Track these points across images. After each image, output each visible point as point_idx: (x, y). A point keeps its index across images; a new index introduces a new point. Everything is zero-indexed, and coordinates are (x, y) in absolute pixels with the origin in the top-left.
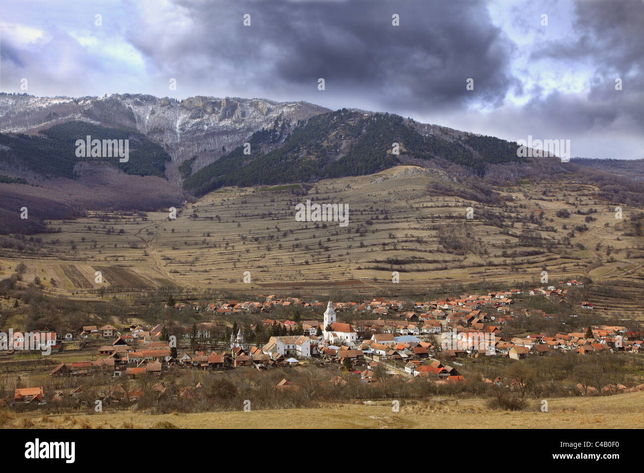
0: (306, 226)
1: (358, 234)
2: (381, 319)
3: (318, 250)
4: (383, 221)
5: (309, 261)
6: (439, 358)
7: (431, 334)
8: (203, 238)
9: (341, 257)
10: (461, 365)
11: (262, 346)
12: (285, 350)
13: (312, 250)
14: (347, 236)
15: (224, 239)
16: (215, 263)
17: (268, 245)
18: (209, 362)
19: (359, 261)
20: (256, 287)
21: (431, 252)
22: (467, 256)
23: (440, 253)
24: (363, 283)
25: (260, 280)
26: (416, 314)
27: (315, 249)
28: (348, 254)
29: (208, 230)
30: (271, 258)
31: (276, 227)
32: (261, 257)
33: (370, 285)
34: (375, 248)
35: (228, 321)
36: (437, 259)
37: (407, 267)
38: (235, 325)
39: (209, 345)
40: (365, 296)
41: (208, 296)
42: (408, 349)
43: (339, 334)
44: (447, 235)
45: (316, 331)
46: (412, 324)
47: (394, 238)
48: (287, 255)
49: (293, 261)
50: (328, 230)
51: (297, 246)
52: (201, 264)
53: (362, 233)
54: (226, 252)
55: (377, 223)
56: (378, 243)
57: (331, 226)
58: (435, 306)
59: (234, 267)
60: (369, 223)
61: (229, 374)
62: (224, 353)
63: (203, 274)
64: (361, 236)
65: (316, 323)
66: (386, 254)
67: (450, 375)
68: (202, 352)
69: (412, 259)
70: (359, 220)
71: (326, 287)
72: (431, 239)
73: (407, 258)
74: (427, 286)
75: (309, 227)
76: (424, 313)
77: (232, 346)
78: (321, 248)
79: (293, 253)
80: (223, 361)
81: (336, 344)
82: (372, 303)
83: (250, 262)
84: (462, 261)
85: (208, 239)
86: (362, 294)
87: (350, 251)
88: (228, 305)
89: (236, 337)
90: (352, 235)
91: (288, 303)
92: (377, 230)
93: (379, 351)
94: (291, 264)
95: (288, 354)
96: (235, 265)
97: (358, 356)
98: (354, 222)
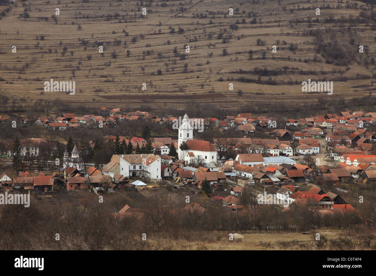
0: (160, 30)
1: (221, 41)
2: (247, 137)
3: (173, 58)
4: (250, 25)
5: (162, 70)
6: (319, 184)
7: (307, 155)
8: (35, 42)
9: (200, 67)
10: (346, 191)
11: (102, 167)
12: (130, 171)
13: (166, 58)
14: (208, 42)
15: (61, 43)
16: (49, 70)
17: (114, 52)
18: (35, 185)
19: (221, 72)
20: (97, 99)
21: (306, 61)
22: (350, 66)
23: (318, 63)
24: (225, 97)
25: (104, 91)
26: (288, 132)
27: (169, 57)
28: (208, 63)
29: (41, 33)
30: (118, 66)
31: (124, 31)
32: (105, 65)
33: (234, 100)
34: (240, 57)
35: (62, 137)
36: (313, 70)
37: (279, 78)
38: (70, 142)
39: (35, 164)
40: (227, 111)
41: (39, 108)
42: (281, 171)
43: (196, 153)
44: (326, 42)
45: (168, 150)
46: (284, 143)
47: (263, 44)
48: (136, 63)
49: (143, 70)
50: (185, 36)
51: (148, 53)
52: (32, 71)
53: (225, 39)
54: (63, 58)
55: (244, 27)
56: (244, 51)
57: (189, 30)
58: (311, 124)
59: (72, 75)
60: (234, 27)
61: (59, 199)
62: (54, 174)
63: (35, 84)
64: (224, 42)
65: (169, 140)
66: (253, 63)
67: (333, 203)
68: (26, 172)
69: (283, 70)
70: (221, 24)
71: (181, 101)
72: (307, 47)
73: (278, 68)
74: (301, 101)
75: (163, 31)
76: (299, 131)
77: (65, 166)
78: (176, 56)
79: (143, 61)
80: (52, 184)
81: (192, 165)
82: (237, 119)
83: (91, 71)
84: (344, 72)
85: (42, 43)
86: (225, 109)
87: (210, 60)
88: (63, 118)
89: (70, 155)
90: (213, 42)
91: (136, 117)
92: (243, 35)
93: (245, 173)
94: (140, 73)
95: (134, 176)
96: (73, 73)
97: (219, 180)
98: (217, 26)
